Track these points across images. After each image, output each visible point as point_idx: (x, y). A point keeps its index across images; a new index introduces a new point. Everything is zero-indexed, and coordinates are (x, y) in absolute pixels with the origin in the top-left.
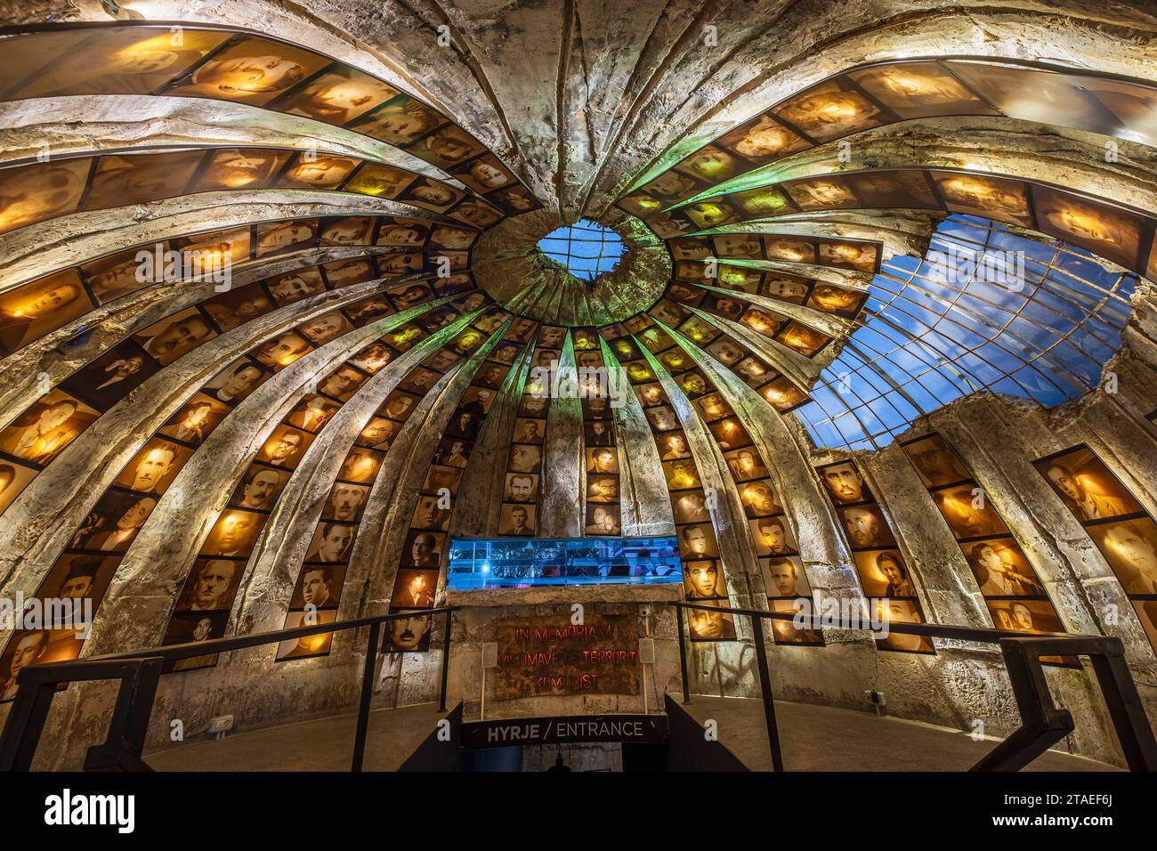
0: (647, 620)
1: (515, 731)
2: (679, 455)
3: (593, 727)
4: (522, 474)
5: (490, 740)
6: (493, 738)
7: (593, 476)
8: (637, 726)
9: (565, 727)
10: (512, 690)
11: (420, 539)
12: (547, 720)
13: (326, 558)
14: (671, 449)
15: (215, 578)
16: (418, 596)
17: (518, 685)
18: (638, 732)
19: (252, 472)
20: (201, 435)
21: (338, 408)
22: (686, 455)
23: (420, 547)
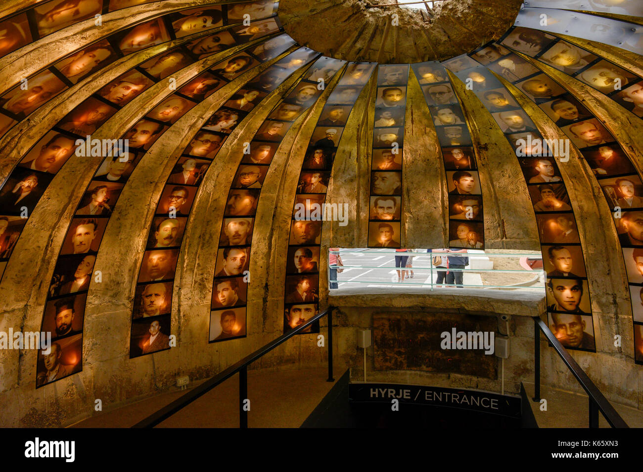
0: (507, 323)
1: (392, 392)
2: (547, 180)
3: (455, 397)
4: (384, 196)
5: (372, 396)
6: (374, 395)
7: (456, 197)
8: (493, 402)
9: (432, 394)
10: (388, 364)
11: (299, 253)
12: (418, 388)
13: (230, 273)
14: (538, 173)
15: (153, 296)
16: (305, 294)
17: (393, 361)
18: (494, 406)
19: (157, 223)
20: (108, 207)
21: (209, 165)
22: (556, 179)
23: (300, 259)
